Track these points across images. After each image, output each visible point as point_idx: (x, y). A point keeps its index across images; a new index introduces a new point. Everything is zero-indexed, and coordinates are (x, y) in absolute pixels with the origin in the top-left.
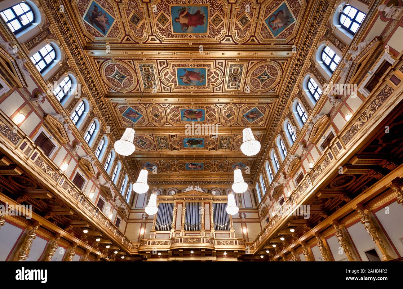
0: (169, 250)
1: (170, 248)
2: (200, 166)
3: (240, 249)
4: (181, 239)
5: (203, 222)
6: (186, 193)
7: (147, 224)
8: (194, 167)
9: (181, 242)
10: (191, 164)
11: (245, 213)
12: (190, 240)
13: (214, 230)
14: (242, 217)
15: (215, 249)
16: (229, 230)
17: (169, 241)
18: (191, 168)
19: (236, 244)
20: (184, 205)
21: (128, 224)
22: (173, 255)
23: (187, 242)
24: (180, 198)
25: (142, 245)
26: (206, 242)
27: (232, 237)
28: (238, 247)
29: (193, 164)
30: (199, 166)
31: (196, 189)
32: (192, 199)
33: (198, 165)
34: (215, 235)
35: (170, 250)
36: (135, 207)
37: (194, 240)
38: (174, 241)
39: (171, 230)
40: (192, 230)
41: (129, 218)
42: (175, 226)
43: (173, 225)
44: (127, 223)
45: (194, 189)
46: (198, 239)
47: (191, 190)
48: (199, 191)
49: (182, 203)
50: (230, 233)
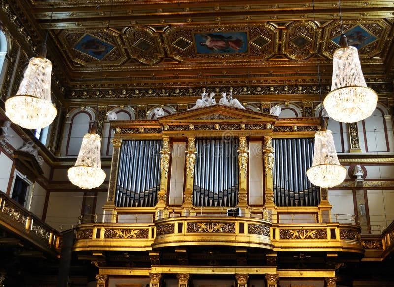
0: (150, 249)
1: (152, 245)
2: (238, 43)
3: (343, 248)
4: (180, 226)
5: (243, 186)
6: (195, 113)
7: (99, 193)
8: (220, 44)
9: (180, 230)
10: (211, 35)
11: (366, 167)
12: (204, 226)
13: (274, 205)
14: (356, 177)
15: (275, 249)
16: (317, 205)
17: (150, 229)
18: (211, 49)
19: (333, 236)
20: (192, 144)
21: (51, 194)
22: (162, 262)
23: (197, 231)
24: (181, 127)
25: (81, 238)
26: (249, 233)
27: (323, 220)
28: (339, 244)
29: (216, 37)
30: (234, 42)
31: (224, 101)
32: (214, 128)
33: (231, 37)
34: (275, 217)
35: (154, 250)
36: (67, 155)
37: (216, 228)
38: (163, 228)
39: (157, 205)
40: (213, 205)
41: (53, 180)
42: (168, 194)
43: (161, 193)
44: (48, 192)
45: (217, 101)
46: (226, 224)
47: (208, 104)
48: (232, 108)
49: (185, 140)
50: (320, 212)
